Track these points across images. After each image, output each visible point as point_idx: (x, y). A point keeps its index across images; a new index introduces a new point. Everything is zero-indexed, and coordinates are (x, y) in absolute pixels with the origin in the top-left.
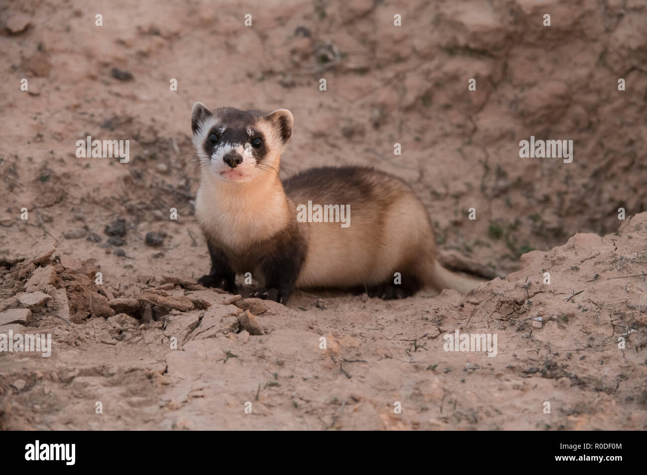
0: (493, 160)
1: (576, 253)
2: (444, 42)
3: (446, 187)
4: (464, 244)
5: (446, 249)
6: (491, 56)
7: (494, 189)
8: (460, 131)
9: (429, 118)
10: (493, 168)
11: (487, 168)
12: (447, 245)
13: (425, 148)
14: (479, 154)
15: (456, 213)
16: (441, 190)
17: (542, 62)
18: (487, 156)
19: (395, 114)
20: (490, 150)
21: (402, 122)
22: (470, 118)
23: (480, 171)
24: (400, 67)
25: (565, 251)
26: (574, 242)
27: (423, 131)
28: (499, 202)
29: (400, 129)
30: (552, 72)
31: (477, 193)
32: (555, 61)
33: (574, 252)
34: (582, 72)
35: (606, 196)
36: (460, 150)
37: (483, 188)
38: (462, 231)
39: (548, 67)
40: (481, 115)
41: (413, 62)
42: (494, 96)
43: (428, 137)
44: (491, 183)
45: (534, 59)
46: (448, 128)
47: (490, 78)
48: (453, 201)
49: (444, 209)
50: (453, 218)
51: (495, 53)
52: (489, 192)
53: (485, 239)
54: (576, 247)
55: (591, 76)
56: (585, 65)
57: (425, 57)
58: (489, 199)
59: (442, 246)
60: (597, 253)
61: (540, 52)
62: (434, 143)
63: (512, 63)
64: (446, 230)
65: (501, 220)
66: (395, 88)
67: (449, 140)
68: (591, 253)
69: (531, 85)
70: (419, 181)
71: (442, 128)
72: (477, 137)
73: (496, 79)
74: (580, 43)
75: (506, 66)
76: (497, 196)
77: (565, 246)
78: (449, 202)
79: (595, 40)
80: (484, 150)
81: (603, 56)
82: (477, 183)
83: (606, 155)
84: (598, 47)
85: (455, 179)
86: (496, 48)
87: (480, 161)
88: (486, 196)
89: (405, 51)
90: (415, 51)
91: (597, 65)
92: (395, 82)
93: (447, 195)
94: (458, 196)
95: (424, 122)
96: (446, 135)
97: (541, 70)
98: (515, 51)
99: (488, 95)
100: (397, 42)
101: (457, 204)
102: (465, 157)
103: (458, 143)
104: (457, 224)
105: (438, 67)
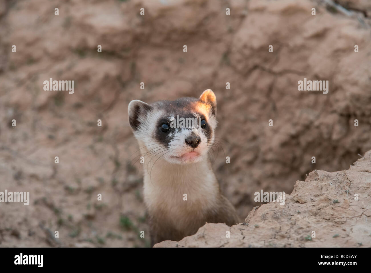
0: (124, 157)
1: (206, 242)
2: (74, 44)
3: (79, 182)
4: (97, 237)
5: (80, 241)
6: (120, 57)
7: (124, 184)
8: (90, 129)
9: (61, 117)
10: (124, 164)
11: (117, 164)
12: (81, 238)
13: (58, 145)
14: (109, 150)
15: (88, 207)
16: (74, 185)
17: (168, 63)
18: (118, 152)
19: (29, 114)
20: (121, 147)
21: (35, 121)
22: (100, 117)
23: (111, 167)
24: (33, 68)
25: (196, 240)
26: (204, 232)
27: (55, 129)
28: (129, 196)
29: (34, 127)
30: (178, 72)
31: (108, 187)
32: (181, 61)
33: (204, 241)
34: (207, 71)
35: (231, 189)
36: (91, 147)
37: (114, 184)
38: (95, 224)
39: (174, 67)
40: (111, 113)
41: (44, 64)
42: (123, 95)
43: (61, 135)
44: (122, 178)
45: (160, 59)
46: (80, 127)
47: (119, 78)
48: (86, 196)
49: (77, 203)
50: (86, 212)
51: (124, 54)
52: (120, 186)
53: (116, 232)
54: (206, 237)
55: (215, 75)
56: (209, 64)
57: (57, 58)
58: (120, 193)
59: (75, 239)
60: (226, 242)
61: (166, 52)
62: (66, 141)
63: (141, 64)
64: (79, 224)
65: (131, 213)
66: (28, 88)
67: (81, 138)
68: (220, 242)
69: (158, 84)
70: (53, 177)
71: (74, 126)
72: (108, 135)
73: (125, 78)
74: (204, 44)
75: (134, 67)
76: (127, 191)
77: (196, 236)
78: (82, 197)
79: (218, 41)
80: (115, 147)
81: (226, 55)
82: (108, 179)
83: (231, 150)
84: (221, 47)
85: (87, 174)
86: (125, 49)
87: (111, 158)
88: (117, 191)
89: (36, 53)
90: (46, 53)
91: (221, 65)
92: (28, 83)
93: (79, 190)
94: (91, 191)
95: (57, 121)
96: (78, 133)
97: (168, 70)
98: (143, 51)
99: (117, 94)
100: (29, 44)
101: (89, 198)
102: (96, 154)
103: (89, 140)
104: (89, 218)
105: (69, 68)
